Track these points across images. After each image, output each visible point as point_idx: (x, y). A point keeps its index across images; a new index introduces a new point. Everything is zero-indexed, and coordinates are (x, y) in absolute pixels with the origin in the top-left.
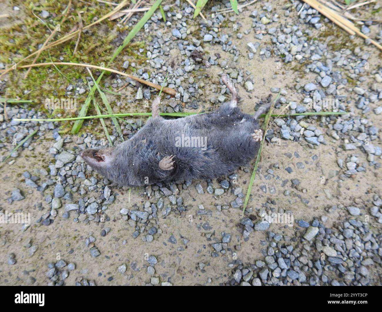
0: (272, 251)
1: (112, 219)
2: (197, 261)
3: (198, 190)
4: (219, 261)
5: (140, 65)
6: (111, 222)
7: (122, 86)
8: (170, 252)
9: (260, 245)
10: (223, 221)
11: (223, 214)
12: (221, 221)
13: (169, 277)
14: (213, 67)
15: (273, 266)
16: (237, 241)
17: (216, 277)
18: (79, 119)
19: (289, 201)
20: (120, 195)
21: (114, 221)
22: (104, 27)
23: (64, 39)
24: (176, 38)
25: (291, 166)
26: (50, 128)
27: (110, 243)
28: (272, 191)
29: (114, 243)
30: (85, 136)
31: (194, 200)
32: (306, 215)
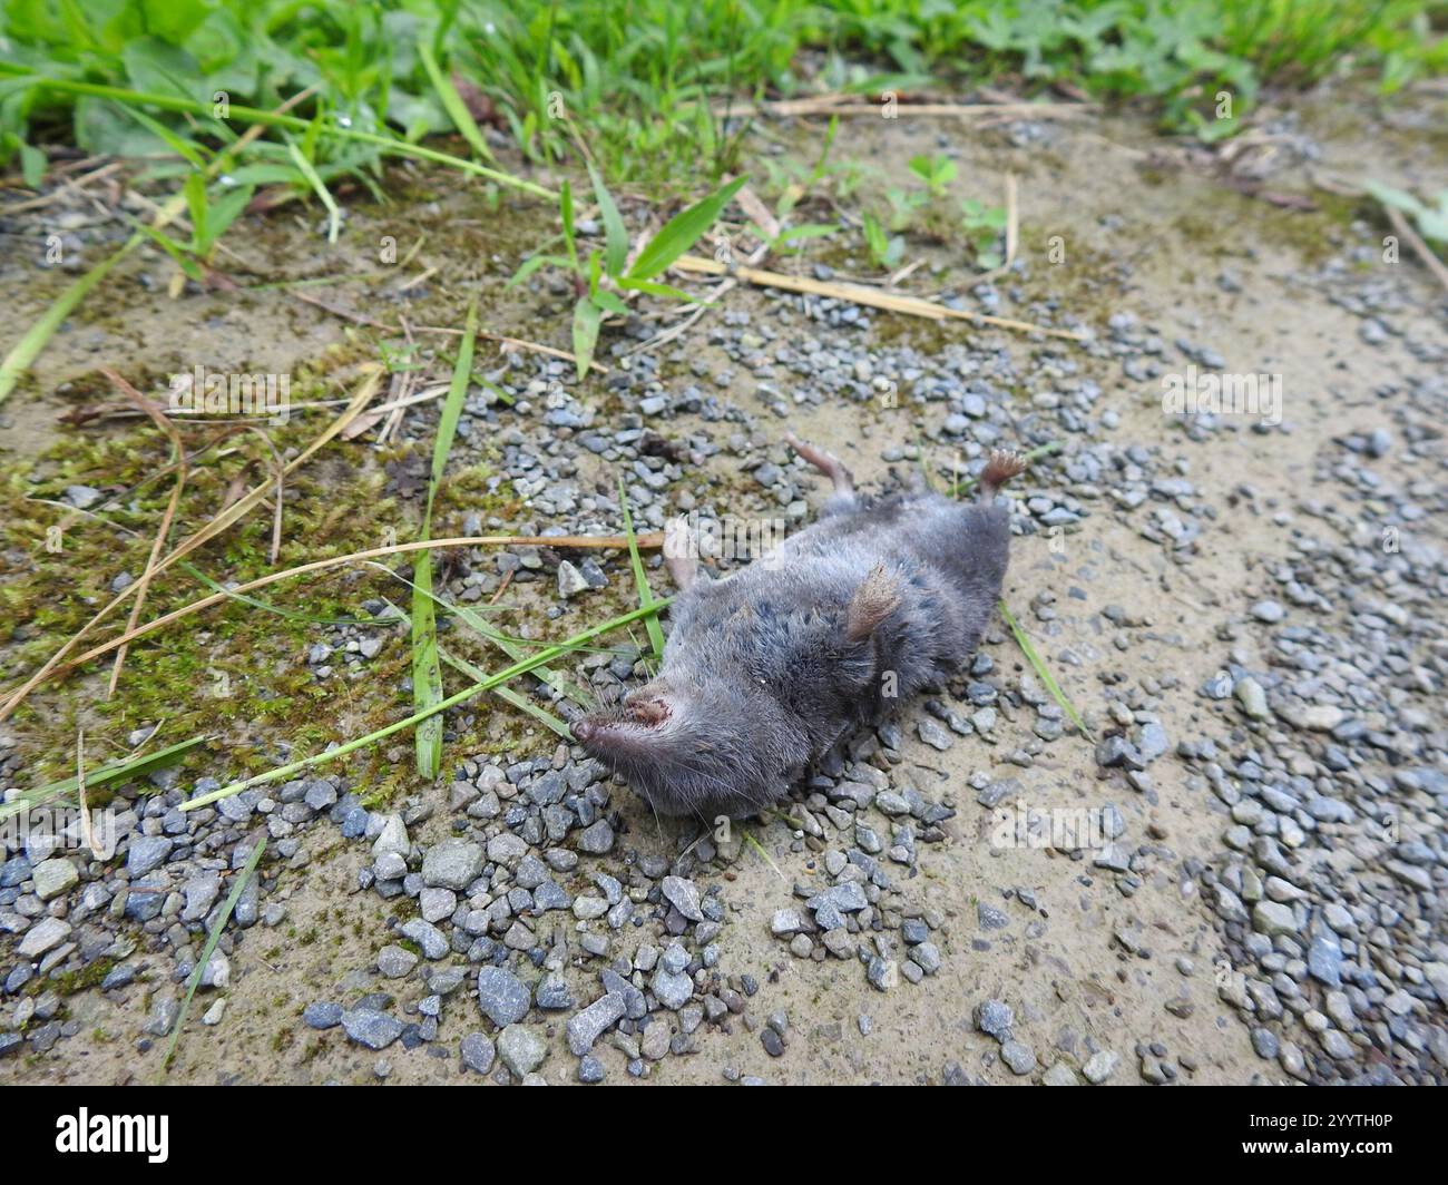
0: (1230, 789)
1: (760, 977)
2: (1103, 938)
3: (933, 741)
4: (1150, 900)
5: (513, 520)
6: (766, 990)
7: (498, 587)
8: (1017, 958)
9: (1192, 793)
10: (1060, 785)
11: (1044, 770)
12: (1057, 790)
13: (1081, 1037)
14: (713, 462)
15: (1267, 821)
16: (1137, 815)
17: (1189, 948)
18: (424, 719)
19: (1145, 658)
20: (726, 885)
21: (774, 978)
22: (328, 466)
23: (226, 519)
24: (569, 430)
25: (1072, 582)
26: (318, 807)
27: (818, 1061)
28: (1090, 654)
29: (834, 1052)
30: (472, 769)
31: (945, 776)
32: (1201, 671)
